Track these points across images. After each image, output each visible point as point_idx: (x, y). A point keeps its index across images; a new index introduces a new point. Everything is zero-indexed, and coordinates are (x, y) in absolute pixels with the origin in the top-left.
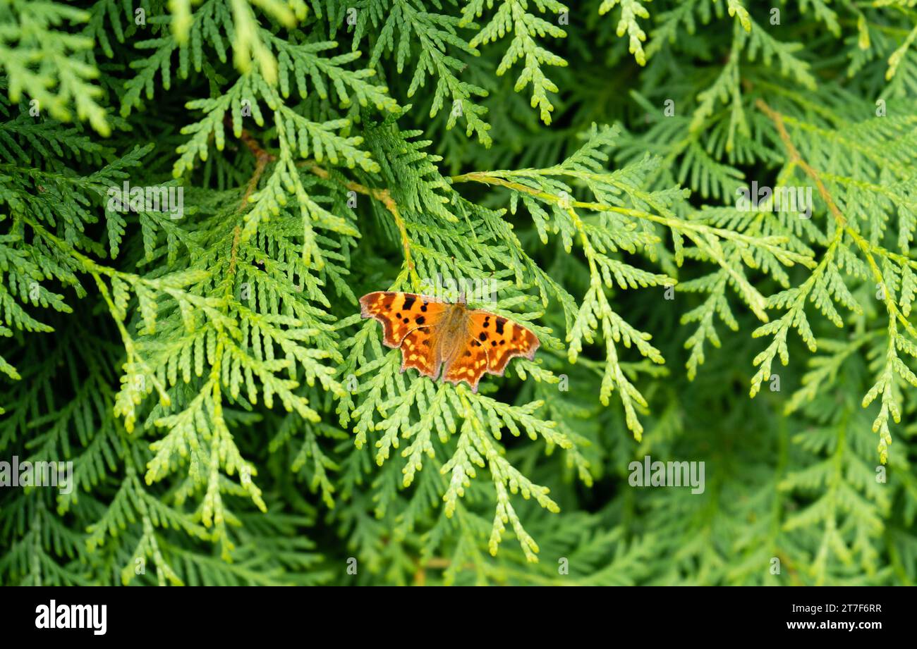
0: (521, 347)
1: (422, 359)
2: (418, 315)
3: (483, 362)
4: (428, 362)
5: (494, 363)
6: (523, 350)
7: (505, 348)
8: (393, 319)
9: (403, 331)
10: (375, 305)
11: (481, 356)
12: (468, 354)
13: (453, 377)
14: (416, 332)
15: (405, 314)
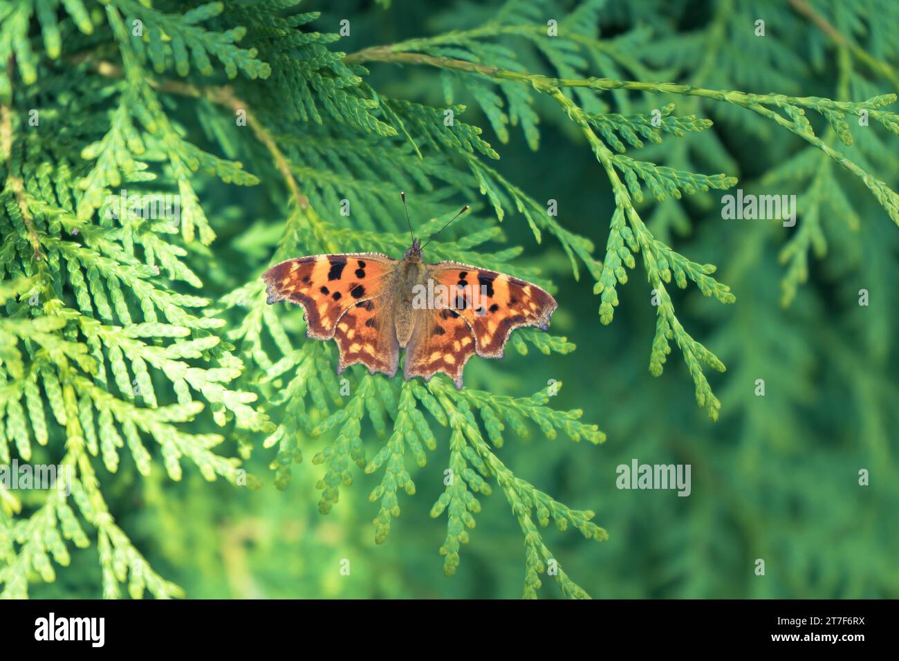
0: (526, 312)
1: (369, 349)
2: (354, 285)
3: (466, 341)
4: (377, 351)
5: (486, 341)
6: (531, 317)
7: (500, 316)
8: (317, 297)
9: (334, 312)
10: (286, 281)
11: (461, 332)
12: (440, 331)
13: (422, 369)
14: (353, 310)
15: (334, 287)
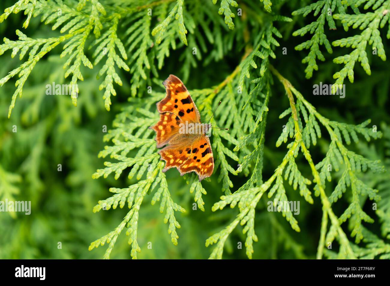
0: (202, 170)
1: (163, 133)
2: (183, 111)
3: (181, 162)
5: (185, 167)
6: (201, 173)
7: (197, 164)
8: (173, 99)
9: (170, 109)
10: (173, 85)
11: (184, 158)
12: (181, 152)
13: (164, 155)
14: (174, 117)
15: (179, 103)
